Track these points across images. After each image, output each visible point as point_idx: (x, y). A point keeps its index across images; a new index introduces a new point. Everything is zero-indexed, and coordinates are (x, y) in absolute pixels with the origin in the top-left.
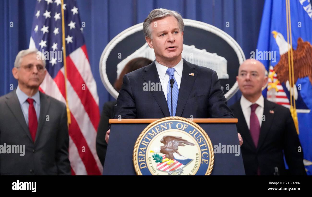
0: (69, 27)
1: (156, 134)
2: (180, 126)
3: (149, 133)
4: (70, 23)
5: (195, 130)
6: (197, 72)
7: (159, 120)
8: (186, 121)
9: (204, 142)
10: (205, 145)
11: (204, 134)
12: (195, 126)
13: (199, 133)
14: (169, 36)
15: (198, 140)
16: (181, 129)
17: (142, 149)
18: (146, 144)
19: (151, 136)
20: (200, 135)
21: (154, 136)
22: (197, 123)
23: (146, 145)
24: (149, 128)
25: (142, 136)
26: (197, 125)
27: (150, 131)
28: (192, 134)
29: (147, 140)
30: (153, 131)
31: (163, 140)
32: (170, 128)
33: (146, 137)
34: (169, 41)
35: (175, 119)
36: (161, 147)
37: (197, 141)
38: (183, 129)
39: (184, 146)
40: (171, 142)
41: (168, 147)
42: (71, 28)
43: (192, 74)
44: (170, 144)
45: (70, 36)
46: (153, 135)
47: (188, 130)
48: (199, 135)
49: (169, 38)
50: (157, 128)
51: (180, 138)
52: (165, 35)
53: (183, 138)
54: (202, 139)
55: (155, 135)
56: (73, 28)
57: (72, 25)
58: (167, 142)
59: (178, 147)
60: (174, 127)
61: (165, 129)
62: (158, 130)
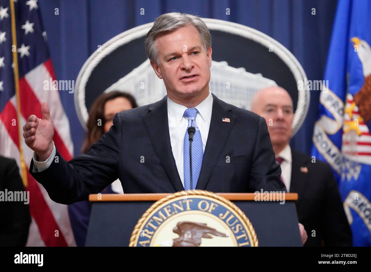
0: (24, 30)
1: (165, 218)
2: (204, 206)
3: (155, 218)
4: (24, 24)
5: (228, 213)
6: (234, 116)
7: (170, 196)
8: (213, 198)
9: (243, 231)
10: (244, 237)
11: (243, 218)
12: (229, 205)
13: (235, 218)
14: (183, 60)
15: (234, 229)
16: (207, 211)
17: (143, 244)
18: (149, 235)
19: (158, 222)
20: (237, 221)
21: (162, 223)
22: (232, 201)
23: (150, 237)
24: (155, 208)
25: (142, 222)
26: (231, 204)
27: (157, 215)
28: (224, 218)
29: (151, 229)
30: (160, 213)
31: (177, 228)
32: (188, 208)
33: (150, 224)
34: (183, 69)
35: (197, 194)
36: (174, 240)
37: (231, 229)
38: (210, 211)
39: (210, 238)
40: (189, 232)
41: (184, 239)
42: (27, 32)
43: (227, 120)
44: (188, 234)
45: (26, 46)
46: (161, 220)
47: (218, 211)
48: (235, 221)
49: (183, 64)
50: (168, 209)
51: (204, 226)
52: (178, 58)
53: (209, 225)
54: (239, 227)
55: (164, 220)
56: (29, 33)
57: (28, 27)
58: (183, 231)
59: (200, 239)
60: (194, 207)
61: (179, 211)
62: (169, 212)
